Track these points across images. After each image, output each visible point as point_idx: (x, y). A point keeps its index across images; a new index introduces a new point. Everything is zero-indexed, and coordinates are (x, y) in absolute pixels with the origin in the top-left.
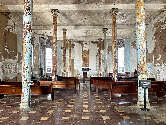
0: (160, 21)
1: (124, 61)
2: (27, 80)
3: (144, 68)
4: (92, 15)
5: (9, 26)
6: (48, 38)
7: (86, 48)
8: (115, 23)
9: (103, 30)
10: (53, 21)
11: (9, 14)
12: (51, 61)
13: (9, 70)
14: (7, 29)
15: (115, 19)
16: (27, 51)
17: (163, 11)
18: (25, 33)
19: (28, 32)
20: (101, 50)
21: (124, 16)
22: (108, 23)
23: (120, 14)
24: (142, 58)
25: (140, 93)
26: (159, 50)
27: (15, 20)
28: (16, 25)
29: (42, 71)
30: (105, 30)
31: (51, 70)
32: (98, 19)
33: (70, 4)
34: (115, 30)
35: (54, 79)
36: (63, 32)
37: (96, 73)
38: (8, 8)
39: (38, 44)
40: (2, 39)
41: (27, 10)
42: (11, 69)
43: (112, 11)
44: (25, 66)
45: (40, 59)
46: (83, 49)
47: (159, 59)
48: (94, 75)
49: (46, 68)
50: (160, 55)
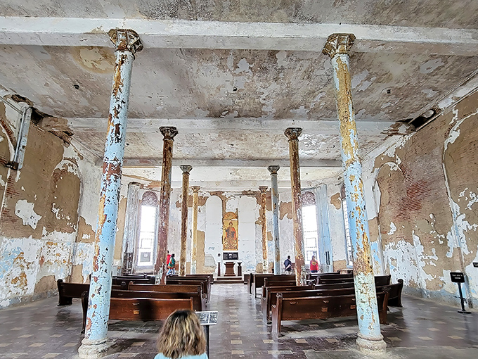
0: (385, 154)
1: (317, 237)
2: (100, 288)
3: (366, 259)
4: (246, 139)
5: (65, 159)
6: (147, 184)
7: (231, 206)
8: (295, 157)
9: (269, 169)
10: (164, 151)
11: (68, 134)
12: (152, 236)
13: (54, 258)
14: (60, 166)
15: (295, 148)
16: (107, 220)
17: (391, 135)
18: (105, 181)
19: (112, 177)
20: (266, 211)
21: (314, 142)
22: (279, 156)
23: (306, 138)
24: (361, 236)
25: (362, 318)
26: (391, 213)
27: (79, 146)
28: (82, 158)
29: (131, 259)
30: (274, 170)
31: (151, 257)
32: (259, 146)
33: (202, 118)
34: (296, 172)
35: (159, 280)
36: (182, 172)
37: (255, 263)
38: (69, 124)
39: (126, 197)
40: (49, 187)
41: (114, 132)
42: (59, 255)
43: (289, 133)
44: (99, 254)
45: (128, 232)
46: (224, 208)
47: (391, 233)
48: (251, 270)
49: (140, 251)
50: (392, 225)
